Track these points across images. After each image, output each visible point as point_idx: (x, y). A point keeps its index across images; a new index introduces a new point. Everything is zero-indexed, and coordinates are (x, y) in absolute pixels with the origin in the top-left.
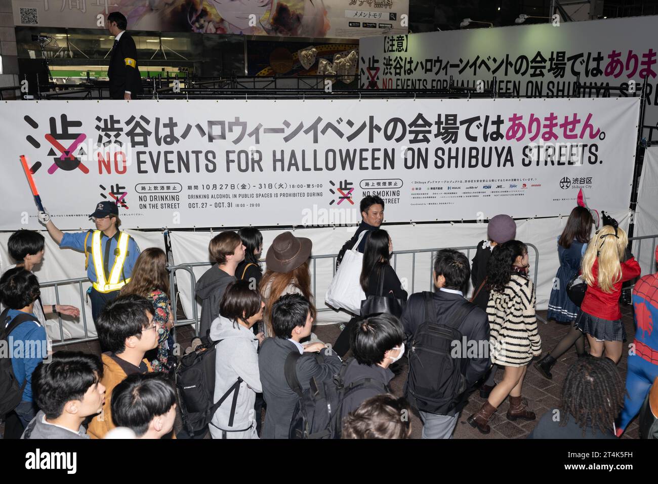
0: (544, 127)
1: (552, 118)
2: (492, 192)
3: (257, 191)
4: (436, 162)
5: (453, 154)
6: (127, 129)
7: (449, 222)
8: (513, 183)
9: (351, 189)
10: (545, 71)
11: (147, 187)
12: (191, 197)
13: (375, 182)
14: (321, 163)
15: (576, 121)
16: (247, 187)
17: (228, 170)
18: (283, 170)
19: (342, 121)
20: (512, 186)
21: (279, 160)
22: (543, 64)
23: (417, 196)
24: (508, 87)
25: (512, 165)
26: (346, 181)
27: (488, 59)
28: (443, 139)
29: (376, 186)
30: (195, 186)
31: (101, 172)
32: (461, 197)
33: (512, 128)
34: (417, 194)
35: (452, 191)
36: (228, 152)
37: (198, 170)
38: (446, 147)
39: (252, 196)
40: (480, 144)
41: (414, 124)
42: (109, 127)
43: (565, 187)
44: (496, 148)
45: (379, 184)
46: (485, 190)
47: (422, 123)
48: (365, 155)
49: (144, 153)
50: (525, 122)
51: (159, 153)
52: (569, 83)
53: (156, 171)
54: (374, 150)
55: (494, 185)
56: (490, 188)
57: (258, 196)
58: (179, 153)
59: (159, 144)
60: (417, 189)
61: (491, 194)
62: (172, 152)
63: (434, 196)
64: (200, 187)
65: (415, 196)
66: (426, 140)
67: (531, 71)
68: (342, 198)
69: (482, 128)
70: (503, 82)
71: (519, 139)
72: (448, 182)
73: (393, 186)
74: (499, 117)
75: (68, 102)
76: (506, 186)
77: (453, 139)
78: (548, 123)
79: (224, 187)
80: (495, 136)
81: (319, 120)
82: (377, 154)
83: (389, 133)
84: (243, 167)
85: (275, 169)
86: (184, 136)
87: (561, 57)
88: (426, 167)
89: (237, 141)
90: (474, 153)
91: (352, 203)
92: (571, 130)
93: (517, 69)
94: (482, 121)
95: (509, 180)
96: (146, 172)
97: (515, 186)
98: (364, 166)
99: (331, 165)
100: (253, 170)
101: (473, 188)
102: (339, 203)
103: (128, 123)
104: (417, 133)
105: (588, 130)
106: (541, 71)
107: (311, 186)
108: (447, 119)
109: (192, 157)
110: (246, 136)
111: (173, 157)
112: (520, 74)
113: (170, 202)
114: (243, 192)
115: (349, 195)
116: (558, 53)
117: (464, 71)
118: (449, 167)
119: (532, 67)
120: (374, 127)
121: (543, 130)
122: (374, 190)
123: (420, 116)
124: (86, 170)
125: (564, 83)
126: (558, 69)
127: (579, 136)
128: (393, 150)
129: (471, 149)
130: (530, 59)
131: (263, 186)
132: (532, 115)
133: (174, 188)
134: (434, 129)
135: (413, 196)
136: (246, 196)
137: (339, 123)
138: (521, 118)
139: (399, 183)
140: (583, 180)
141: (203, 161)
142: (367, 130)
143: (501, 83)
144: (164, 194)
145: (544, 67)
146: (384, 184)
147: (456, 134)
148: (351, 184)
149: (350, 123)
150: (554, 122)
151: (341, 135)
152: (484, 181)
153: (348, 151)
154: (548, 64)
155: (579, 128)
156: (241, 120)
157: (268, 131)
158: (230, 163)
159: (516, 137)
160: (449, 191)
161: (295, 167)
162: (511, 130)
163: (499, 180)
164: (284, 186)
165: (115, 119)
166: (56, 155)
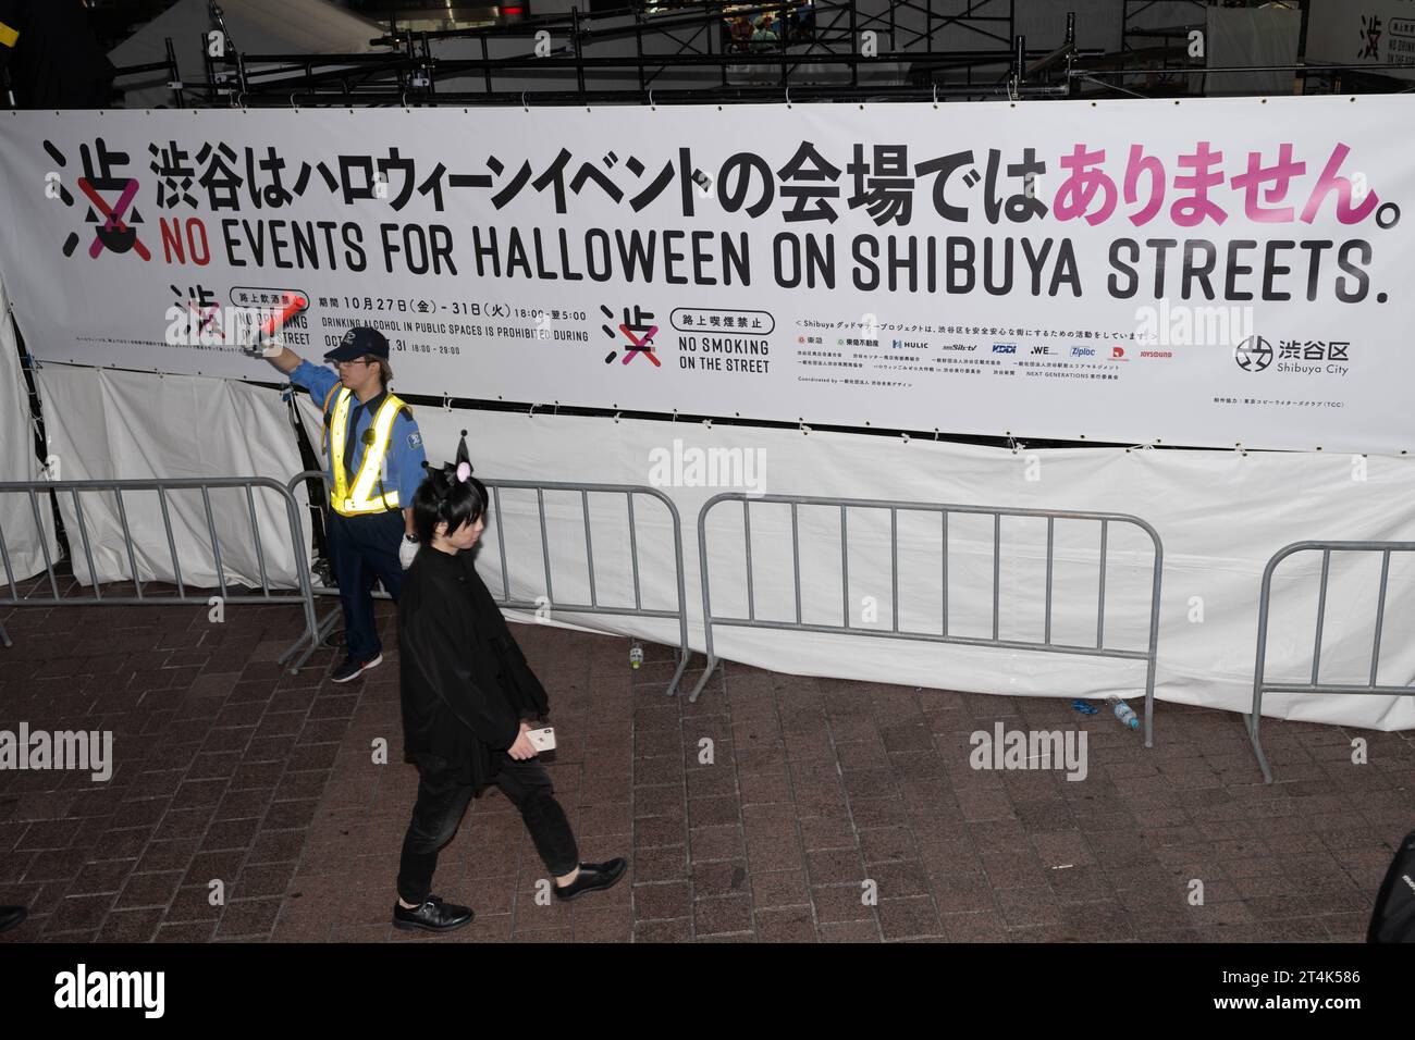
0: (1175, 186)
2: (1021, 364)
3: (448, 318)
4: (856, 272)
5: (903, 253)
6: (201, 170)
7: (897, 433)
8: (1083, 343)
9: (651, 330)
13: (707, 315)
14: (578, 264)
15: (1288, 167)
16: (430, 308)
17: (390, 269)
18: (497, 273)
19: (616, 160)
20: (1077, 351)
21: (487, 251)
23: (812, 358)
25: (1078, 292)
26: (637, 308)
28: (872, 212)
29: (709, 326)
30: (331, 300)
31: (169, 259)
32: (931, 369)
33: (1071, 185)
34: (812, 353)
35: (906, 351)
36: (385, 228)
37: (333, 267)
38: (882, 234)
39: (441, 328)
40: (977, 227)
41: (791, 170)
42: (172, 166)
43: (1253, 366)
44: (1026, 243)
45: (715, 320)
46: (997, 356)
47: (814, 167)
48: (677, 245)
49: (235, 222)
50: (1115, 169)
53: (260, 263)
54: (697, 236)
55: (1025, 345)
56: (1013, 351)
57: (454, 329)
58: (295, 226)
59: (258, 205)
60: (811, 340)
61: (1017, 369)
63: (858, 361)
64: (342, 302)
65: (807, 358)
66: (828, 214)
68: (633, 350)
69: (980, 186)
71: (1094, 220)
72: (891, 328)
73: (749, 328)
74: (1029, 153)
76: (1061, 349)
77: (899, 212)
79: (386, 305)
80: (1019, 208)
81: (564, 156)
82: (706, 246)
83: (731, 192)
84: (418, 263)
85: (481, 272)
88: (831, 283)
89: (398, 204)
90: (961, 253)
91: (658, 364)
94: (981, 164)
95: (1070, 334)
97: (1088, 352)
98: (676, 273)
99: (600, 269)
100: (438, 271)
101: (962, 348)
102: (626, 361)
103: (201, 158)
104: (802, 194)
105: (1332, 197)
107: (561, 316)
108: (879, 160)
110: (415, 193)
111: (285, 234)
114: (424, 318)
115: (648, 344)
118: (893, 286)
120: (690, 178)
121: (1172, 195)
122: (705, 335)
123: (807, 150)
124: (146, 255)
127: (1298, 214)
128: (744, 237)
129: (952, 242)
131: (461, 308)
132: (1136, 150)
134: (846, 184)
135: (802, 357)
136: (429, 328)
137: (610, 165)
138: (1099, 156)
139: (766, 324)
140: (1315, 349)
141: (340, 248)
142: (676, 183)
146: (729, 321)
147: (908, 198)
148: (650, 316)
149: (636, 167)
150: (1212, 169)
151: (616, 194)
152: (993, 331)
153: (635, 235)
155: (1300, 190)
156: (402, 156)
157: (457, 181)
158: (392, 253)
159: (1087, 214)
160: (898, 352)
161: (521, 267)
162: (1070, 192)
163: (1038, 332)
164: (504, 311)
165: (179, 149)
166: (98, 221)
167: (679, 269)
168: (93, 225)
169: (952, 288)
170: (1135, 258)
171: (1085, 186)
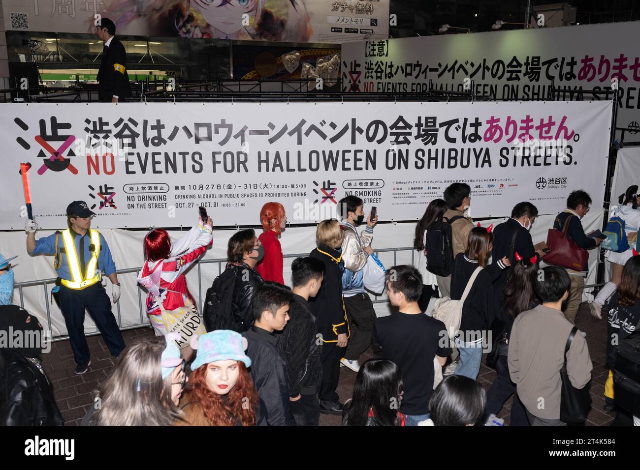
0: (520, 129)
1: (528, 120)
3: (242, 191)
4: (416, 163)
5: (433, 155)
6: (116, 131)
8: (491, 183)
9: (334, 189)
10: (521, 75)
11: (135, 187)
12: (177, 197)
13: (358, 182)
14: (305, 164)
15: (551, 124)
16: (233, 187)
17: (214, 171)
18: (268, 170)
19: (325, 123)
20: (489, 186)
21: (264, 161)
22: (519, 69)
23: (398, 196)
24: (485, 90)
25: (490, 166)
26: (329, 181)
27: (466, 63)
28: (423, 141)
29: (358, 186)
30: (181, 187)
31: (89, 173)
33: (489, 130)
34: (398, 193)
35: (432, 191)
36: (214, 154)
37: (185, 171)
38: (426, 148)
39: (238, 196)
40: (459, 145)
41: (395, 126)
42: (98, 129)
43: (541, 187)
44: (474, 149)
45: (361, 184)
47: (403, 125)
48: (347, 156)
49: (133, 154)
50: (502, 124)
51: (147, 154)
52: (544, 86)
53: (144, 171)
54: (356, 152)
57: (243, 195)
58: (166, 154)
59: (147, 145)
60: (398, 189)
62: (159, 154)
63: (415, 195)
64: (187, 187)
65: (396, 196)
66: (407, 142)
67: (507, 75)
69: (461, 130)
70: (480, 85)
71: (496, 141)
72: (428, 182)
73: (374, 186)
74: (477, 119)
75: (57, 105)
76: (484, 186)
77: (433, 140)
78: (524, 125)
79: (210, 187)
80: (473, 138)
81: (303, 122)
82: (359, 155)
83: (371, 135)
84: (229, 167)
85: (260, 170)
86: (171, 138)
87: (536, 61)
88: (406, 167)
89: (223, 143)
90: (453, 154)
92: (547, 132)
93: (494, 72)
94: (461, 123)
95: (487, 180)
96: (134, 173)
97: (493, 186)
98: (346, 167)
99: (314, 166)
100: (239, 171)
103: (116, 125)
104: (398, 135)
105: (563, 132)
106: (516, 75)
107: (295, 186)
108: (427, 122)
109: (179, 158)
110: (232, 138)
111: (161, 158)
112: (496, 78)
113: (158, 202)
114: (229, 192)
115: (332, 195)
116: (533, 58)
117: (443, 75)
118: (429, 167)
119: (508, 72)
120: (356, 129)
122: (356, 190)
123: (401, 119)
124: (75, 171)
125: (539, 86)
126: (533, 73)
127: (554, 137)
128: (375, 151)
129: (450, 150)
130: (506, 63)
131: (248, 186)
132: (509, 118)
133: (162, 189)
134: (414, 131)
135: (394, 196)
136: (232, 196)
137: (322, 125)
138: (498, 120)
139: (381, 183)
140: (558, 180)
141: (189, 162)
142: (349, 132)
143: (479, 87)
144: (152, 195)
145: (520, 71)
146: (366, 184)
147: (436, 135)
148: (334, 184)
149: (333, 126)
150: (530, 124)
151: (324, 136)
153: (331, 152)
154: (523, 69)
155: (554, 130)
156: (227, 123)
157: (253, 132)
158: (217, 165)
159: (494, 139)
160: (430, 191)
161: (279, 167)
162: (489, 133)
163: (477, 180)
164: (269, 186)
165: (104, 121)
166: (45, 156)
167: (347, 164)
168: (43, 158)
169: (450, 167)
170: (508, 153)
171: (493, 130)
